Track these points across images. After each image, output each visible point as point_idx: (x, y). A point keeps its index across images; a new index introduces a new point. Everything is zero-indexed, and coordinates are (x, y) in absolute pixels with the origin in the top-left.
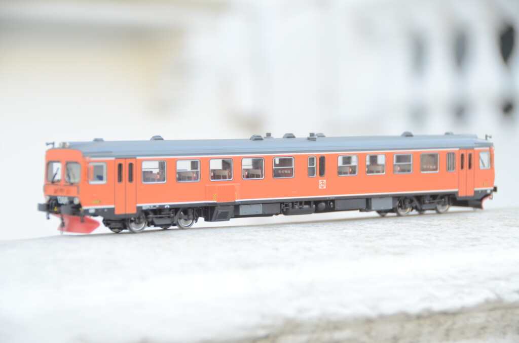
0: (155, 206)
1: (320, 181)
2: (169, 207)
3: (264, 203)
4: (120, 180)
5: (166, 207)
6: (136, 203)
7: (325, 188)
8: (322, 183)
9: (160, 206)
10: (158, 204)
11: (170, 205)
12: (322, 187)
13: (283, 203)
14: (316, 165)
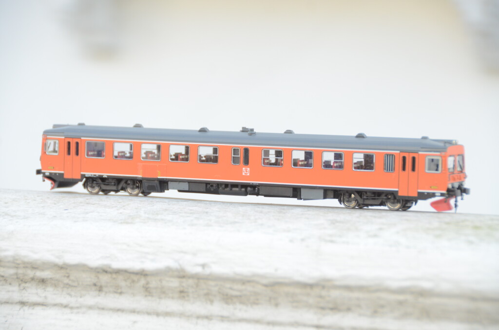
0: (95, 175)
1: (244, 168)
2: (106, 177)
3: (189, 182)
4: (69, 153)
5: (104, 176)
6: (81, 172)
7: (248, 174)
8: (246, 171)
9: (99, 175)
10: (97, 174)
11: (107, 176)
12: (246, 174)
13: (209, 184)
14: (241, 155)
